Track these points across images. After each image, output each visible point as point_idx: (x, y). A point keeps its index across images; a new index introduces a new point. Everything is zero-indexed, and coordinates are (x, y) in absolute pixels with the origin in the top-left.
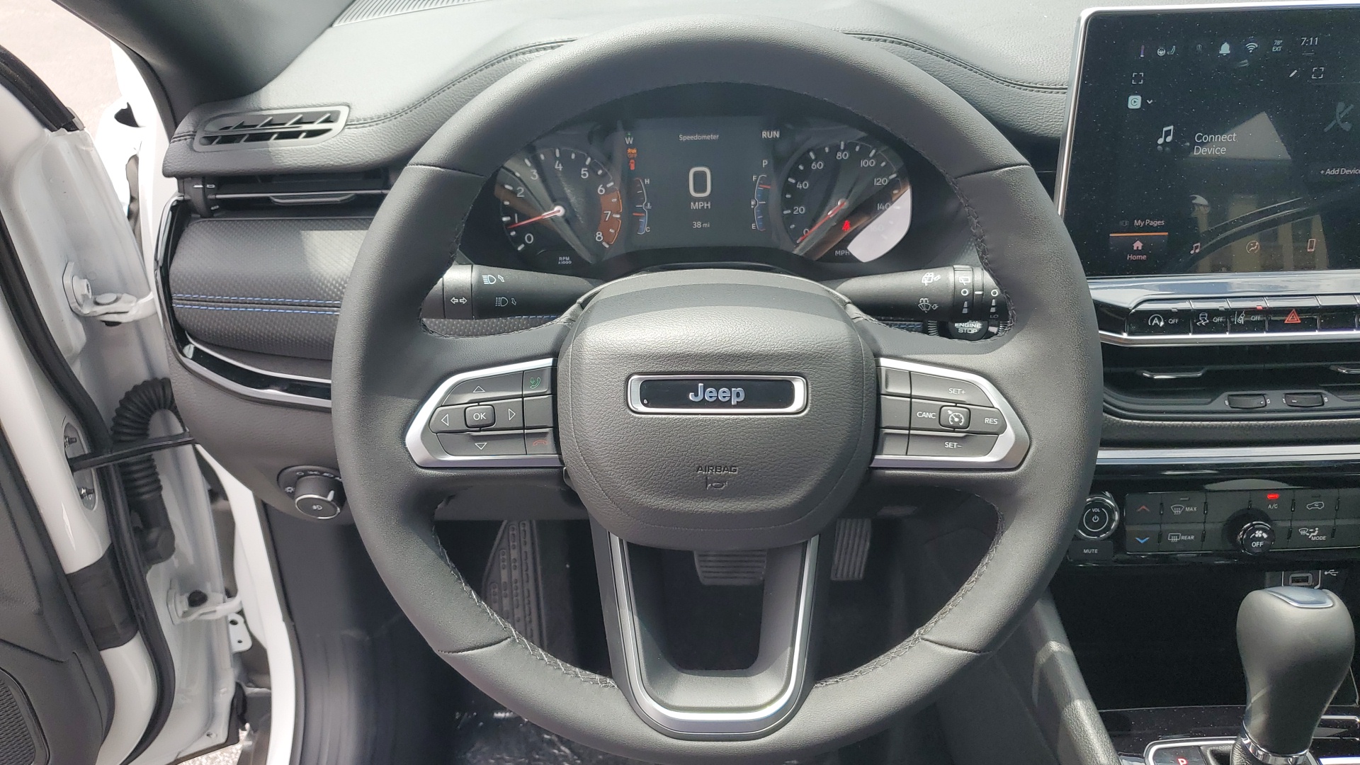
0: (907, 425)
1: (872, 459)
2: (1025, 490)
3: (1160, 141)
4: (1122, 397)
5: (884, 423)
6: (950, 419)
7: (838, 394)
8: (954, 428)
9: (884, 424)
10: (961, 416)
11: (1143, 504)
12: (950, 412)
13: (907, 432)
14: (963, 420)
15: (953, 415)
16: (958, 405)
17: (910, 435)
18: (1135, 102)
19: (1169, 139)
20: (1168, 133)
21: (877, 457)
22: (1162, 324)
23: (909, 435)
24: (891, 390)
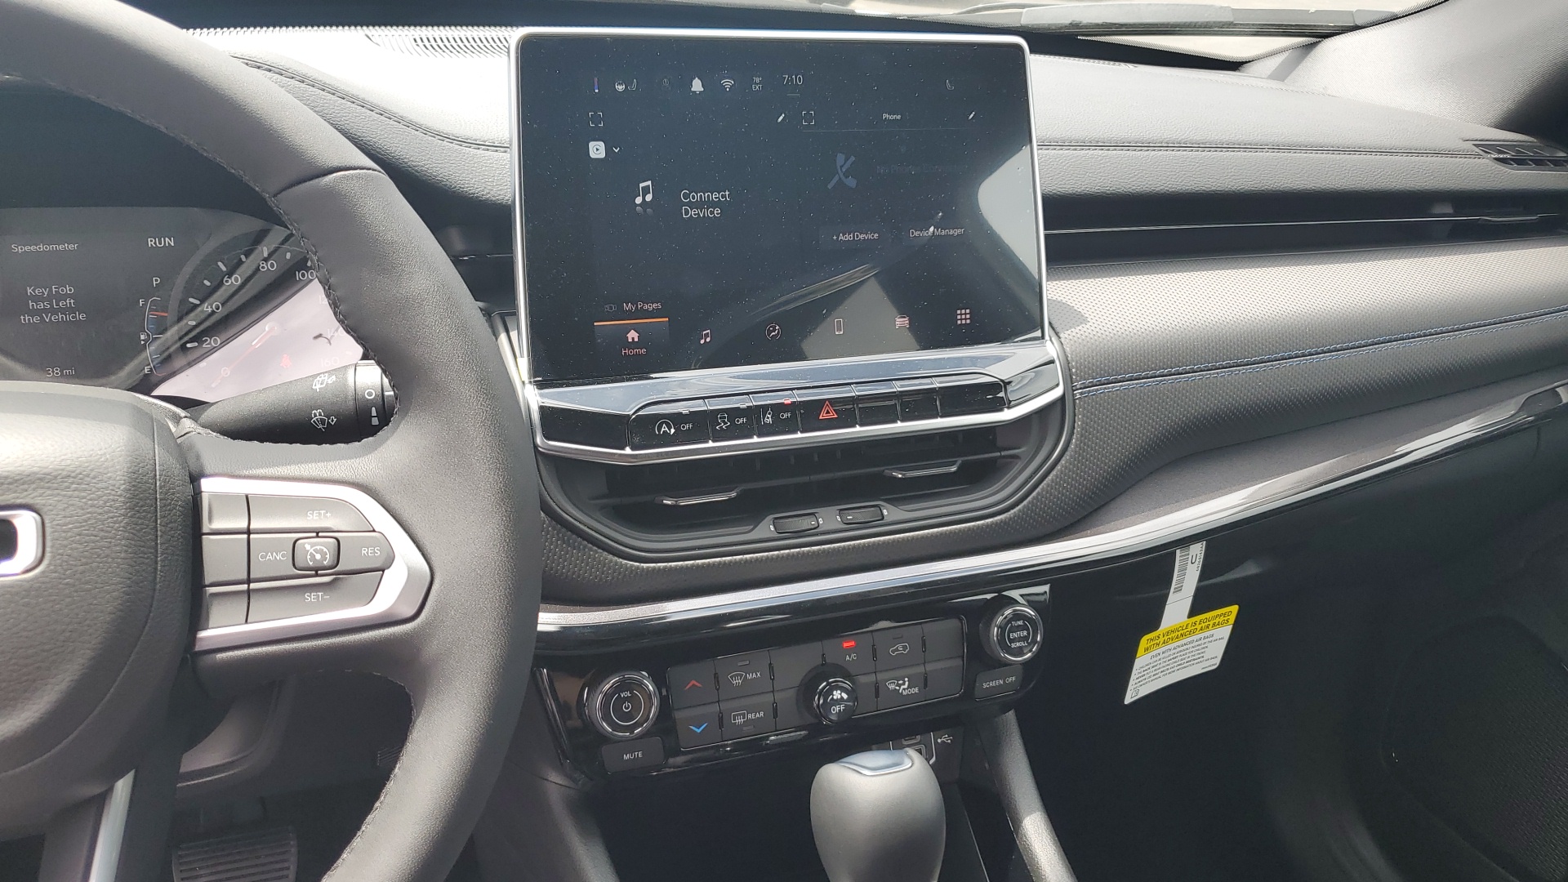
0: (244, 576)
1: (193, 639)
2: (432, 648)
3: (639, 200)
4: (637, 534)
5: (210, 576)
6: (309, 557)
7: (102, 534)
8: (317, 571)
9: (208, 580)
10: (325, 550)
11: (692, 679)
12: (308, 547)
13: (245, 587)
14: (328, 556)
15: (315, 551)
16: (320, 534)
17: (249, 590)
18: (597, 150)
19: (649, 198)
20: (646, 190)
21: (202, 634)
22: (673, 431)
23: (249, 592)
24: (217, 525)
